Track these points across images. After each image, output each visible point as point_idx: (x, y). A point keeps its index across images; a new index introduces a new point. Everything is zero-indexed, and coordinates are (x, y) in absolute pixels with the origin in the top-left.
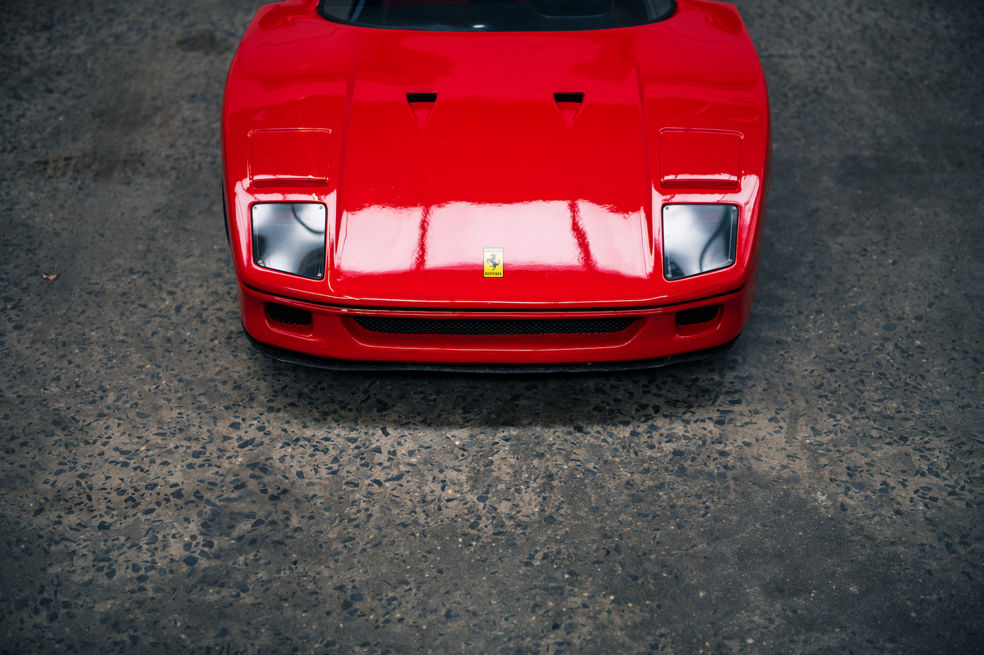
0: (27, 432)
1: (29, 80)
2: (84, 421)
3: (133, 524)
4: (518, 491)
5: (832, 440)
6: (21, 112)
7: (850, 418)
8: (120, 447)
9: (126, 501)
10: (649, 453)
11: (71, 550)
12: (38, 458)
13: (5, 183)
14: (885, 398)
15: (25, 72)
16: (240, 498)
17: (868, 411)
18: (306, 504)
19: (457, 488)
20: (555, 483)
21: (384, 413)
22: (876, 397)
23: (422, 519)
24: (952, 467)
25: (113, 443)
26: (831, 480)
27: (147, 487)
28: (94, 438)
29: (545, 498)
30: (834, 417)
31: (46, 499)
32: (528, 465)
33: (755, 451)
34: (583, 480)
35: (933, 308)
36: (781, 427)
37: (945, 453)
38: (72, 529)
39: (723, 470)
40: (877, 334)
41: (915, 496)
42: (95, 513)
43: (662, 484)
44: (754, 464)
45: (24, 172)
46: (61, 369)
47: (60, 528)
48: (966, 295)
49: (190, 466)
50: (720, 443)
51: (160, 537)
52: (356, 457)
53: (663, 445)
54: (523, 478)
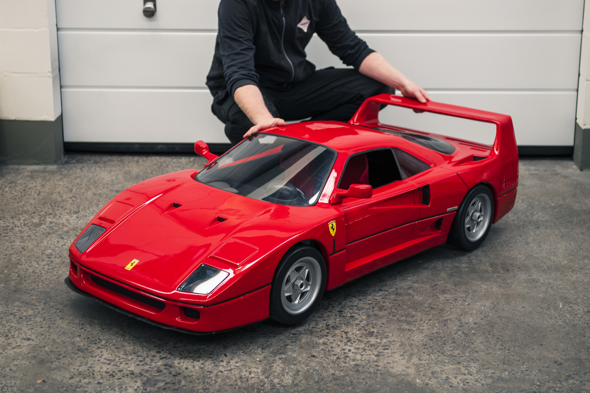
0: (66, 353)
1: (67, 232)
2: (91, 350)
3: (112, 383)
4: (283, 375)
5: (427, 362)
6: (64, 244)
7: (436, 356)
8: (107, 358)
9: (109, 375)
10: (344, 364)
11: (85, 390)
12: (71, 361)
13: (56, 269)
14: (454, 350)
15: (65, 229)
16: (159, 375)
17: (445, 354)
18: (189, 378)
19: (256, 374)
20: (300, 373)
21: (226, 349)
22: (450, 349)
23: (239, 383)
24: (478, 373)
25: (104, 357)
26: (424, 375)
27: (119, 371)
28: (95, 355)
29: (295, 378)
30: (429, 355)
31: (75, 374)
32: (289, 368)
33: (391, 365)
34: (313, 373)
35: (483, 320)
36: (405, 358)
37: (476, 368)
38: (85, 384)
39: (376, 371)
40: (455, 328)
41: (460, 382)
42: (96, 379)
43: (348, 375)
44: (390, 370)
45: (65, 265)
46: (81, 333)
47: (80, 384)
48: (499, 316)
49: (138, 365)
50: (377, 362)
51: (124, 387)
52: (212, 363)
53: (350, 362)
54: (286, 371)
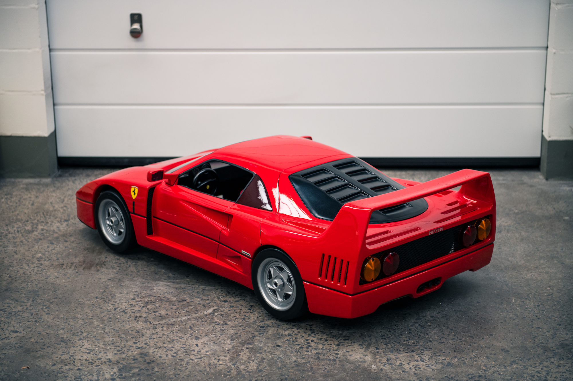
0: (50, 343)
1: (57, 238)
2: (73, 341)
3: (91, 369)
4: (249, 363)
5: (383, 351)
6: (53, 248)
7: (393, 345)
8: (88, 348)
9: (89, 363)
10: (306, 353)
11: (66, 375)
12: (54, 351)
13: (45, 271)
14: (410, 340)
15: (56, 235)
16: (135, 363)
17: (401, 343)
18: (162, 365)
19: (224, 361)
20: (265, 361)
21: (198, 340)
22: (406, 339)
23: (208, 369)
24: (430, 359)
25: (84, 347)
26: (379, 362)
27: (97, 359)
28: (77, 346)
29: (259, 365)
30: (386, 345)
31: (57, 362)
32: (255, 356)
33: (350, 353)
34: (276, 360)
35: (439, 314)
36: (363, 347)
37: (429, 356)
38: (66, 370)
39: (335, 358)
40: (412, 321)
41: (412, 367)
42: (76, 366)
43: (309, 362)
44: (349, 357)
45: (53, 267)
46: (65, 326)
47: (62, 370)
48: (454, 310)
49: (115, 354)
50: (337, 351)
51: (101, 373)
52: (184, 352)
53: (312, 351)
54: (252, 359)
